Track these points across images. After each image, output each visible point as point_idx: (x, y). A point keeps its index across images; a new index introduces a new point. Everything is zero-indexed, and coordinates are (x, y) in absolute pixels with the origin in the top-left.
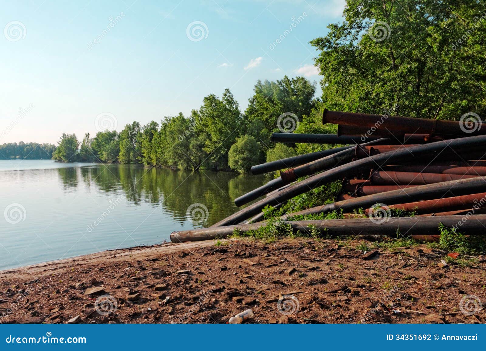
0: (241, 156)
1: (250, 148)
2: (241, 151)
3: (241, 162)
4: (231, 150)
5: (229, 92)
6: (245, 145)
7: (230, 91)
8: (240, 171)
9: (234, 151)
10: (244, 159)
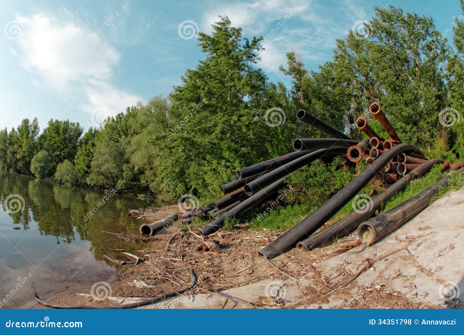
0: (40, 165)
1: (46, 161)
2: (40, 162)
3: (39, 169)
4: (33, 160)
5: (36, 120)
6: (42, 158)
7: (38, 120)
8: (37, 176)
9: (35, 160)
10: (41, 167)
